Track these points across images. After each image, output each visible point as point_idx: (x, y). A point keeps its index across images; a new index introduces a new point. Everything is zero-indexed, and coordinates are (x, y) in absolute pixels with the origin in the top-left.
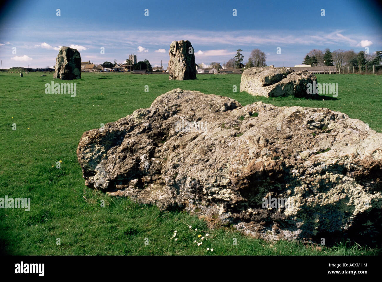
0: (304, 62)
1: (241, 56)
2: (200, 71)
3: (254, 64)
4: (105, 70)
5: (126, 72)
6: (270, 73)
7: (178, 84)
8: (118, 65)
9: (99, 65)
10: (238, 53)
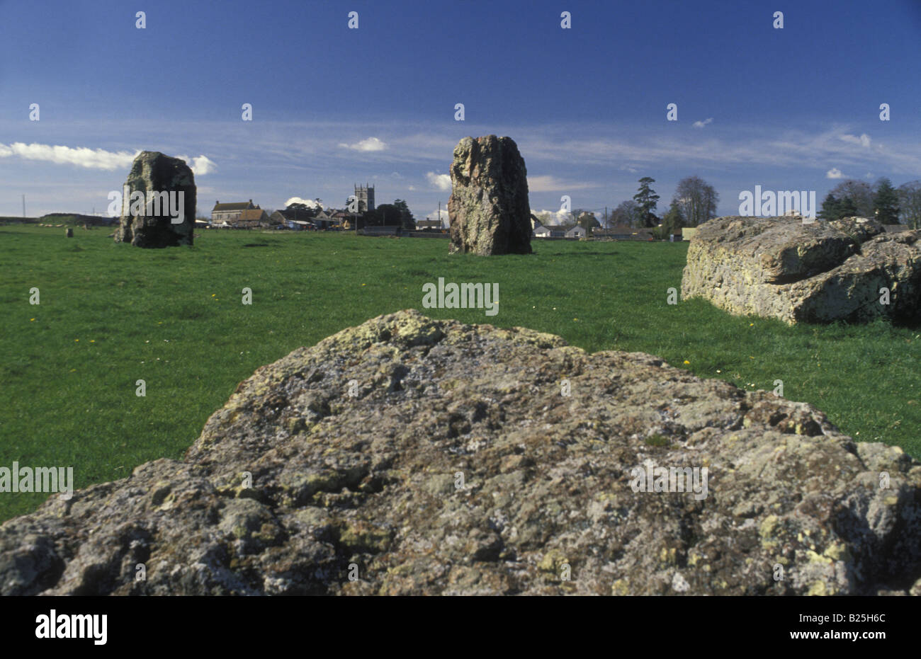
0: (821, 212)
1: (651, 194)
2: (541, 233)
3: (685, 215)
4: (291, 226)
5: (344, 232)
6: (800, 235)
7: (474, 268)
8: (325, 212)
9: (275, 210)
10: (644, 187)
